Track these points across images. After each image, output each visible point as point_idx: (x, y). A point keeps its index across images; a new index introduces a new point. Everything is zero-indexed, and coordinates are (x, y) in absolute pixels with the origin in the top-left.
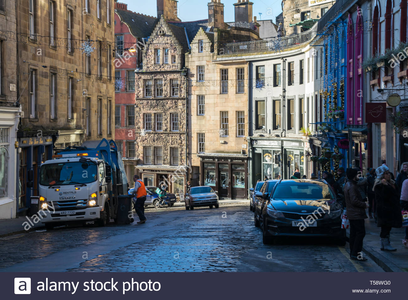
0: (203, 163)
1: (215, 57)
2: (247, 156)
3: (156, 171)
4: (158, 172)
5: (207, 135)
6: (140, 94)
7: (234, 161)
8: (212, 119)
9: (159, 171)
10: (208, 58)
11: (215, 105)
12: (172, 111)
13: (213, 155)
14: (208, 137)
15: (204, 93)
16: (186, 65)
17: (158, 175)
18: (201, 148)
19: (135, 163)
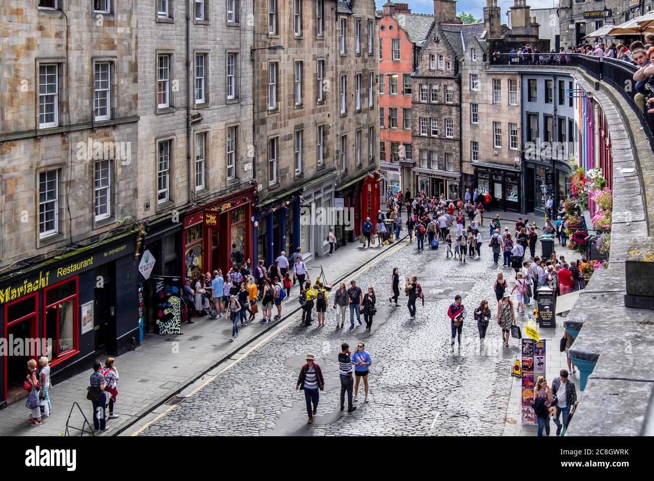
0: (476, 172)
1: (488, 67)
2: (519, 169)
3: (432, 175)
4: (433, 177)
5: (480, 144)
6: (415, 97)
7: (507, 173)
8: (485, 128)
9: (434, 175)
10: (480, 68)
11: (488, 115)
12: (447, 117)
13: (486, 165)
14: (481, 146)
15: (477, 102)
16: (460, 72)
17: (433, 179)
18: (476, 156)
19: (411, 166)
